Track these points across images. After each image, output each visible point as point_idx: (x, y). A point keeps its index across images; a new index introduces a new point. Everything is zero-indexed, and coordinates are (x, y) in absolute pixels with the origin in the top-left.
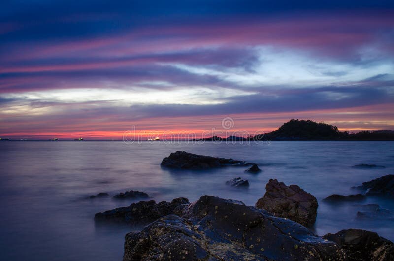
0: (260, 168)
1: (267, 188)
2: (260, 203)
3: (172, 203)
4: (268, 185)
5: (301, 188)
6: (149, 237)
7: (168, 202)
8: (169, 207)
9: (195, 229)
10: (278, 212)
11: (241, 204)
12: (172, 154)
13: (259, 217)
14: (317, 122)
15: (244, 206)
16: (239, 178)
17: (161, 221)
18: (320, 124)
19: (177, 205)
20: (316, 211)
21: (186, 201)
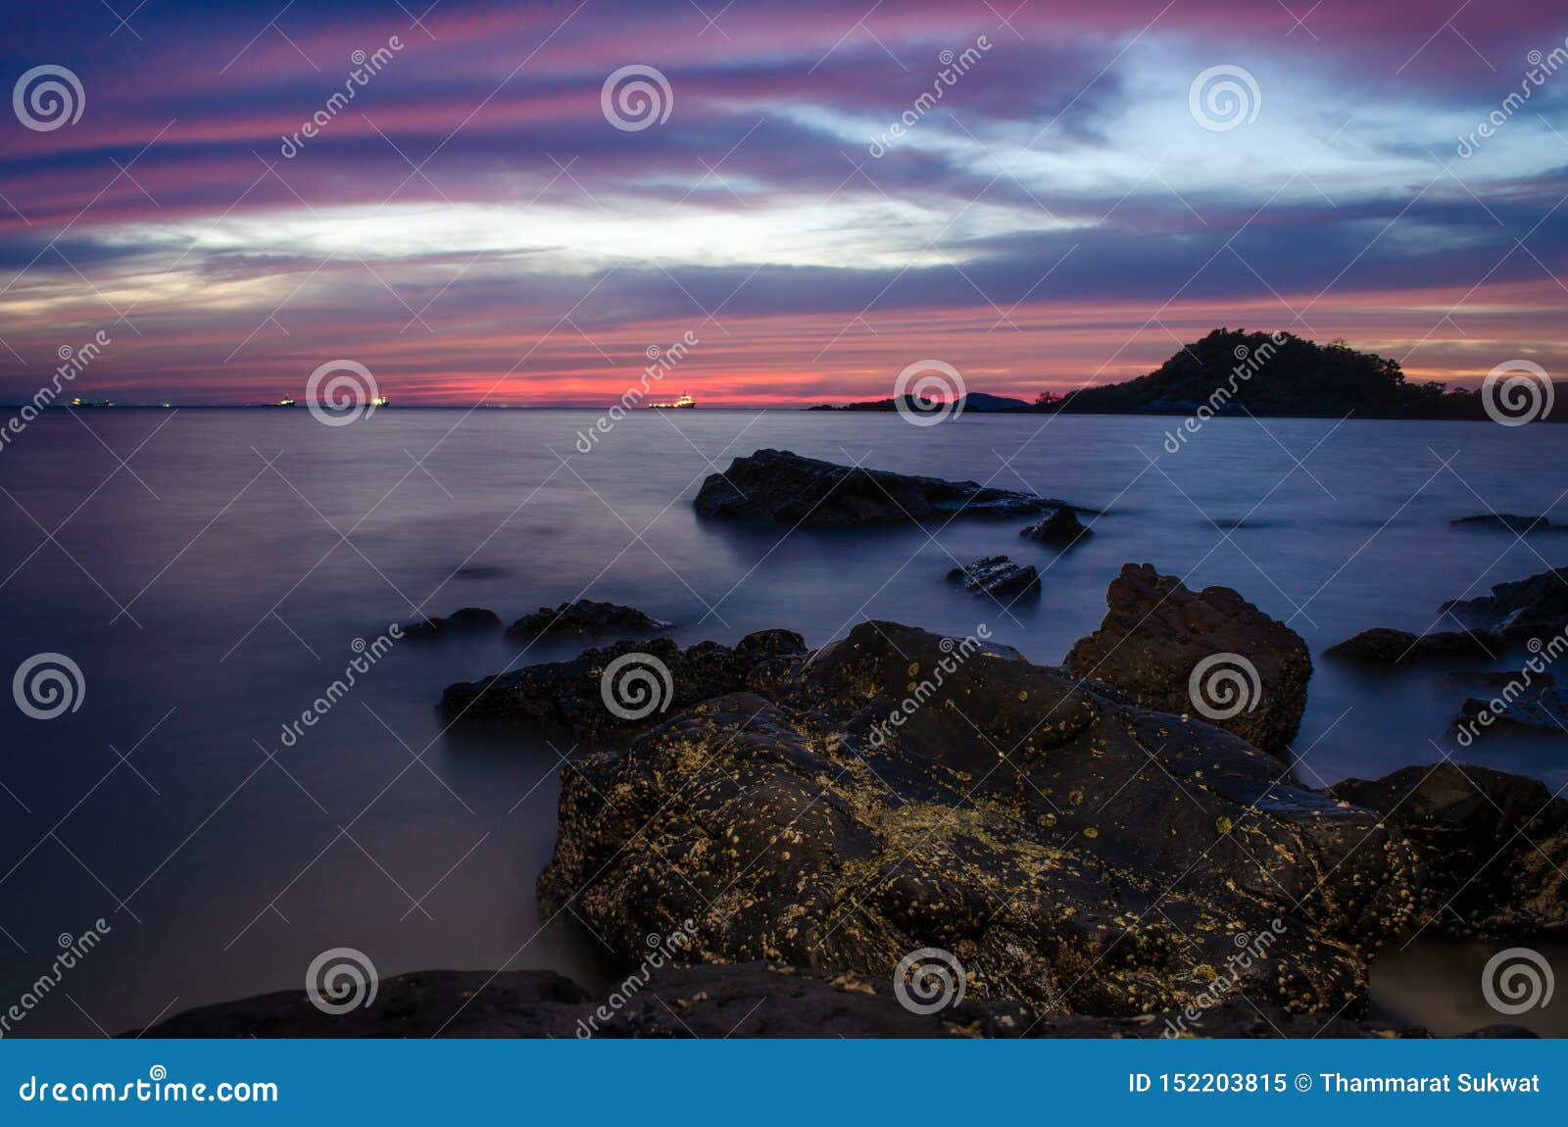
0: (1082, 521)
1: (1112, 598)
2: (1083, 655)
3: (739, 649)
4: (1116, 585)
5: (1247, 600)
6: (653, 778)
7: (726, 645)
8: (727, 666)
9: (830, 748)
10: (1154, 693)
11: (1009, 658)
12: (739, 463)
13: (1083, 707)
14: (1317, 344)
15: (1020, 664)
16: (1003, 559)
17: (699, 715)
18: (1330, 350)
19: (760, 660)
20: (1303, 690)
21: (791, 641)
